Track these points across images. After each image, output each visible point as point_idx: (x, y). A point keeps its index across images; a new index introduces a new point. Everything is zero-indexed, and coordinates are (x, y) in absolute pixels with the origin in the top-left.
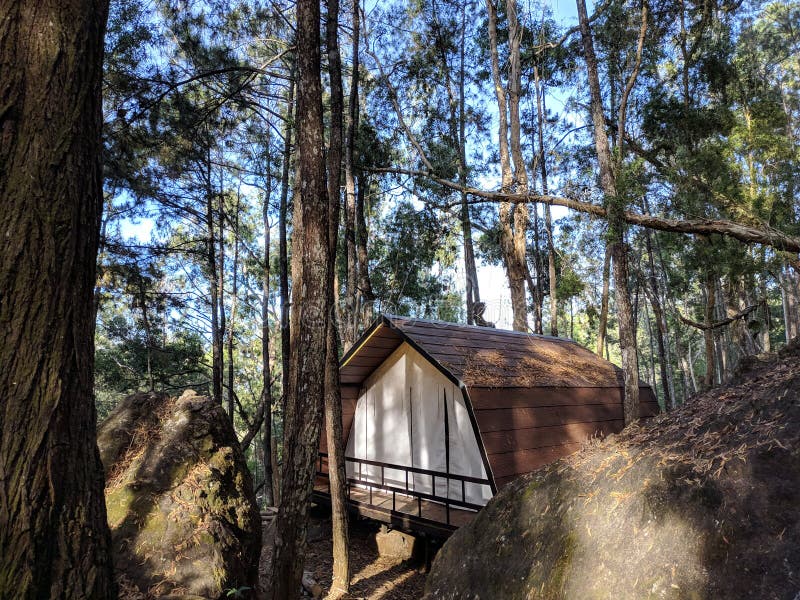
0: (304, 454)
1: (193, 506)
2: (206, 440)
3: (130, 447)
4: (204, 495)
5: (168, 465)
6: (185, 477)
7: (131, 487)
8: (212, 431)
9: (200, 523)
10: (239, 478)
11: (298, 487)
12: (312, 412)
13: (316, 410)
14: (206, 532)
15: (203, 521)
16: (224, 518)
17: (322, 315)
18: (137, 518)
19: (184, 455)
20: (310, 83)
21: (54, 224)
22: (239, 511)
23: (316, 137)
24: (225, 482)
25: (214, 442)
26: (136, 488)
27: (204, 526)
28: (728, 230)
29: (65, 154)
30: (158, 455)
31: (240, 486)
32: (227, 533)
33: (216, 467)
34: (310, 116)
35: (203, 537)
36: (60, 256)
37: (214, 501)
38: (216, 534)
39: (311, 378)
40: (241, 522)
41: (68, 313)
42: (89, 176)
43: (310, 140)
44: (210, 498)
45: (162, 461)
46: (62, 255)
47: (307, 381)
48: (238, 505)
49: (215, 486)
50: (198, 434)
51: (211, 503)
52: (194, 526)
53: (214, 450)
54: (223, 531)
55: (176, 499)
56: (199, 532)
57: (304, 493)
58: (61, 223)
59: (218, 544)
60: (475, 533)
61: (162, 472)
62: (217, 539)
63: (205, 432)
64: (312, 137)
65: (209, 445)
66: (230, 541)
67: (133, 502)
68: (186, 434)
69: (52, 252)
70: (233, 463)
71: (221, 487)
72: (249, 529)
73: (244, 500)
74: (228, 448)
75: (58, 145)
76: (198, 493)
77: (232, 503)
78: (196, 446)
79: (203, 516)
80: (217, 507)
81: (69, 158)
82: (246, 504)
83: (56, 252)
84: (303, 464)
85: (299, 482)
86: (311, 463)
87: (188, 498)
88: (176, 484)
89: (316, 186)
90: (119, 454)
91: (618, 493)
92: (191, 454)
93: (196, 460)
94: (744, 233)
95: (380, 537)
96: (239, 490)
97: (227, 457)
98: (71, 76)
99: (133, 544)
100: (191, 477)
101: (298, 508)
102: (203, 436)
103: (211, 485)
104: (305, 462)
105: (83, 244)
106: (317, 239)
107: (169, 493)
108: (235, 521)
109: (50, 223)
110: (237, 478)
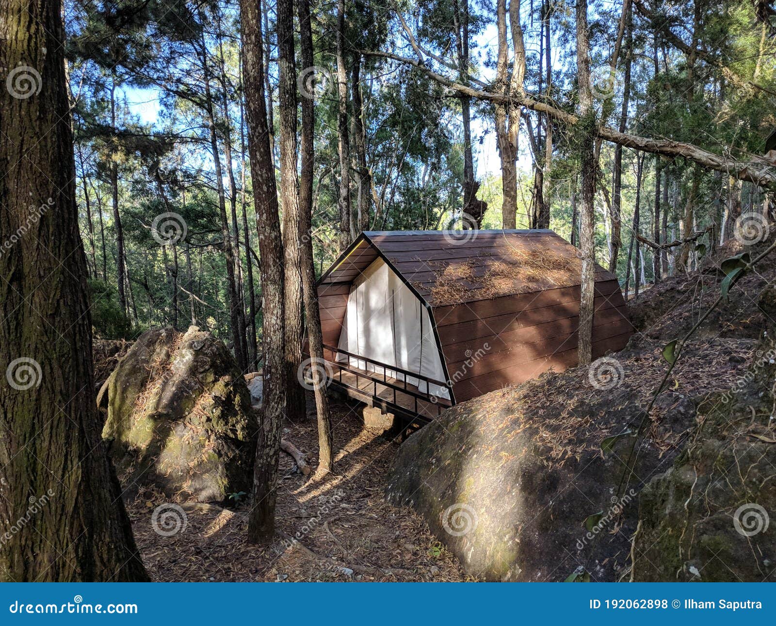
0: (271, 423)
1: (201, 430)
2: (208, 374)
3: (149, 380)
4: (209, 420)
5: (179, 398)
6: (193, 406)
7: (152, 417)
8: (213, 365)
9: (207, 443)
10: (237, 399)
11: (268, 446)
12: (276, 394)
13: (278, 392)
14: (211, 451)
15: (209, 441)
16: (226, 435)
17: (278, 321)
18: (160, 441)
19: (191, 388)
20: (257, 126)
21: (59, 359)
22: (238, 427)
23: (265, 175)
24: (226, 406)
25: (215, 374)
26: (156, 417)
27: (211, 445)
28: (690, 155)
29: (58, 301)
30: (171, 389)
31: (239, 406)
32: (229, 447)
33: (218, 394)
34: (258, 157)
35: (209, 456)
36: (66, 379)
37: (217, 423)
38: (219, 451)
39: (273, 370)
40: (240, 435)
41: (78, 416)
42: (78, 308)
43: (260, 178)
44: (214, 422)
45: (175, 394)
46: (67, 379)
47: (270, 372)
48: (237, 422)
49: (217, 412)
50: (202, 370)
51: (215, 425)
52: (203, 446)
53: (216, 381)
54: (226, 447)
55: (188, 424)
56: (206, 451)
57: (273, 450)
58: (63, 356)
59: (221, 459)
60: (421, 445)
61: (175, 404)
62: (220, 455)
63: (207, 367)
64: (261, 176)
65: (211, 378)
66: (231, 455)
67: (156, 427)
68: (193, 371)
69: (61, 379)
70: (232, 389)
71: (222, 411)
72: (248, 440)
73: (242, 417)
74: (227, 377)
75: (52, 296)
76: (204, 419)
77: (232, 420)
78: (200, 379)
79: (209, 438)
80: (220, 428)
81: (62, 303)
82: (244, 420)
83: (64, 378)
84: (271, 430)
85: (269, 443)
86: (277, 429)
87: (197, 423)
88: (187, 413)
89: (267, 219)
90: (142, 385)
91: (506, 454)
92: (197, 386)
93: (201, 392)
94: (704, 159)
95: (366, 412)
96: (237, 409)
97: (227, 385)
98: (52, 235)
99: (158, 462)
100: (198, 407)
101: (269, 460)
102: (206, 371)
103: (214, 411)
104: (272, 429)
105: (81, 361)
106: (271, 263)
107: (182, 420)
108: (236, 435)
109: (57, 358)
110: (236, 399)
